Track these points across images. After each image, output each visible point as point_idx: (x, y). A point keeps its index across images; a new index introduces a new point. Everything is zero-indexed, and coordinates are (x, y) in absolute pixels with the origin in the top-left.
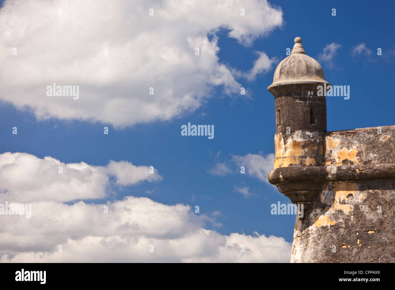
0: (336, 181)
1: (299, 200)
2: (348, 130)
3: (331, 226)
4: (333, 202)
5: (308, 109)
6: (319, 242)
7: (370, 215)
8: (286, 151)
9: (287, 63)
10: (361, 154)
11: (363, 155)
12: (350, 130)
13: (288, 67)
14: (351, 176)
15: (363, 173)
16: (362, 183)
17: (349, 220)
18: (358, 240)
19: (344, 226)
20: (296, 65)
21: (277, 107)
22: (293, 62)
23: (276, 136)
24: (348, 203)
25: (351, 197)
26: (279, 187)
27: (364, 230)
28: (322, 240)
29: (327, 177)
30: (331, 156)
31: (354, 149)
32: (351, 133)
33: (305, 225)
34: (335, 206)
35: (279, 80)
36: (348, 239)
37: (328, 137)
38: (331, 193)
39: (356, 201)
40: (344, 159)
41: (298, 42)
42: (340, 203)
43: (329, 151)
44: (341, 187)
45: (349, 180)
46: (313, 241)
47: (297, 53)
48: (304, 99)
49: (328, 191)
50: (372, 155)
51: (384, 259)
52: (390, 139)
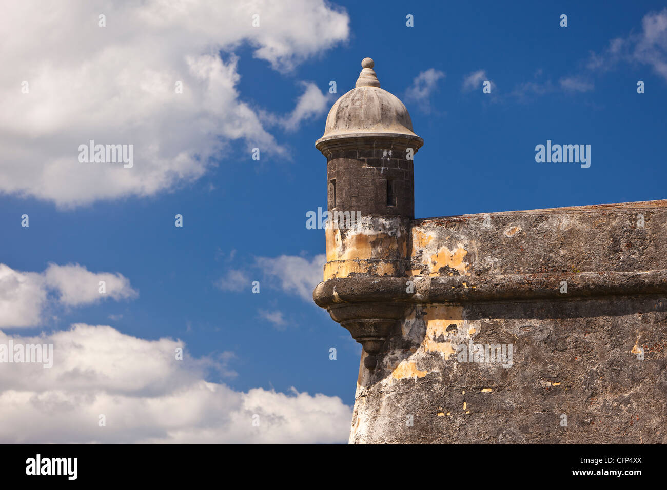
0: (429, 304)
1: (365, 334)
2: (450, 217)
3: (419, 379)
4: (424, 338)
5: (384, 180)
6: (399, 405)
8: (344, 250)
9: (349, 102)
10: (472, 257)
11: (475, 260)
12: (453, 217)
13: (351, 108)
14: (453, 296)
15: (474, 289)
16: (472, 307)
17: (450, 369)
18: (465, 404)
19: (440, 378)
20: (364, 106)
21: (330, 176)
22: (358, 100)
24: (448, 341)
25: (453, 330)
26: (331, 311)
27: (474, 386)
28: (404, 402)
29: (413, 296)
30: (421, 259)
31: (460, 250)
32: (454, 221)
33: (376, 377)
34: (426, 346)
35: (334, 131)
36: (448, 401)
37: (417, 228)
38: (420, 324)
39: (463, 337)
40: (443, 266)
41: (368, 66)
42: (434, 339)
43: (417, 251)
44: (436, 313)
45: (450, 302)
46: (389, 404)
47: (365, 84)
48: (377, 163)
49: (414, 319)
50: (490, 260)
51: (507, 436)
52: (520, 233)
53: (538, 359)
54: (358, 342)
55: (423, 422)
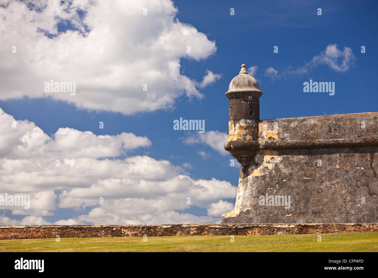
0: (265, 150)
1: (242, 160)
2: (272, 120)
3: (261, 176)
4: (263, 162)
5: (249, 107)
7: (284, 170)
8: (235, 131)
9: (237, 79)
10: (280, 134)
13: (238, 82)
14: (273, 147)
15: (280, 145)
16: (280, 151)
17: (272, 173)
18: (277, 185)
19: (268, 176)
20: (242, 81)
21: (230, 105)
22: (240, 79)
23: (229, 122)
24: (271, 163)
25: (273, 159)
26: (230, 152)
27: (280, 179)
28: (255, 184)
29: (259, 147)
30: (262, 134)
31: (275, 131)
32: (274, 121)
33: (246, 175)
34: (264, 164)
35: (232, 89)
36: (271, 184)
37: (260, 123)
38: (261, 157)
39: (276, 162)
40: (269, 137)
41: (244, 67)
42: (266, 162)
43: (260, 132)
44: (267, 153)
45: (272, 149)
46: (250, 185)
47: (243, 73)
48: (247, 101)
49: (259, 155)
50: (286, 135)
51: (292, 196)
52: (297, 125)
53: (303, 170)
54: (240, 163)
55: (263, 191)
